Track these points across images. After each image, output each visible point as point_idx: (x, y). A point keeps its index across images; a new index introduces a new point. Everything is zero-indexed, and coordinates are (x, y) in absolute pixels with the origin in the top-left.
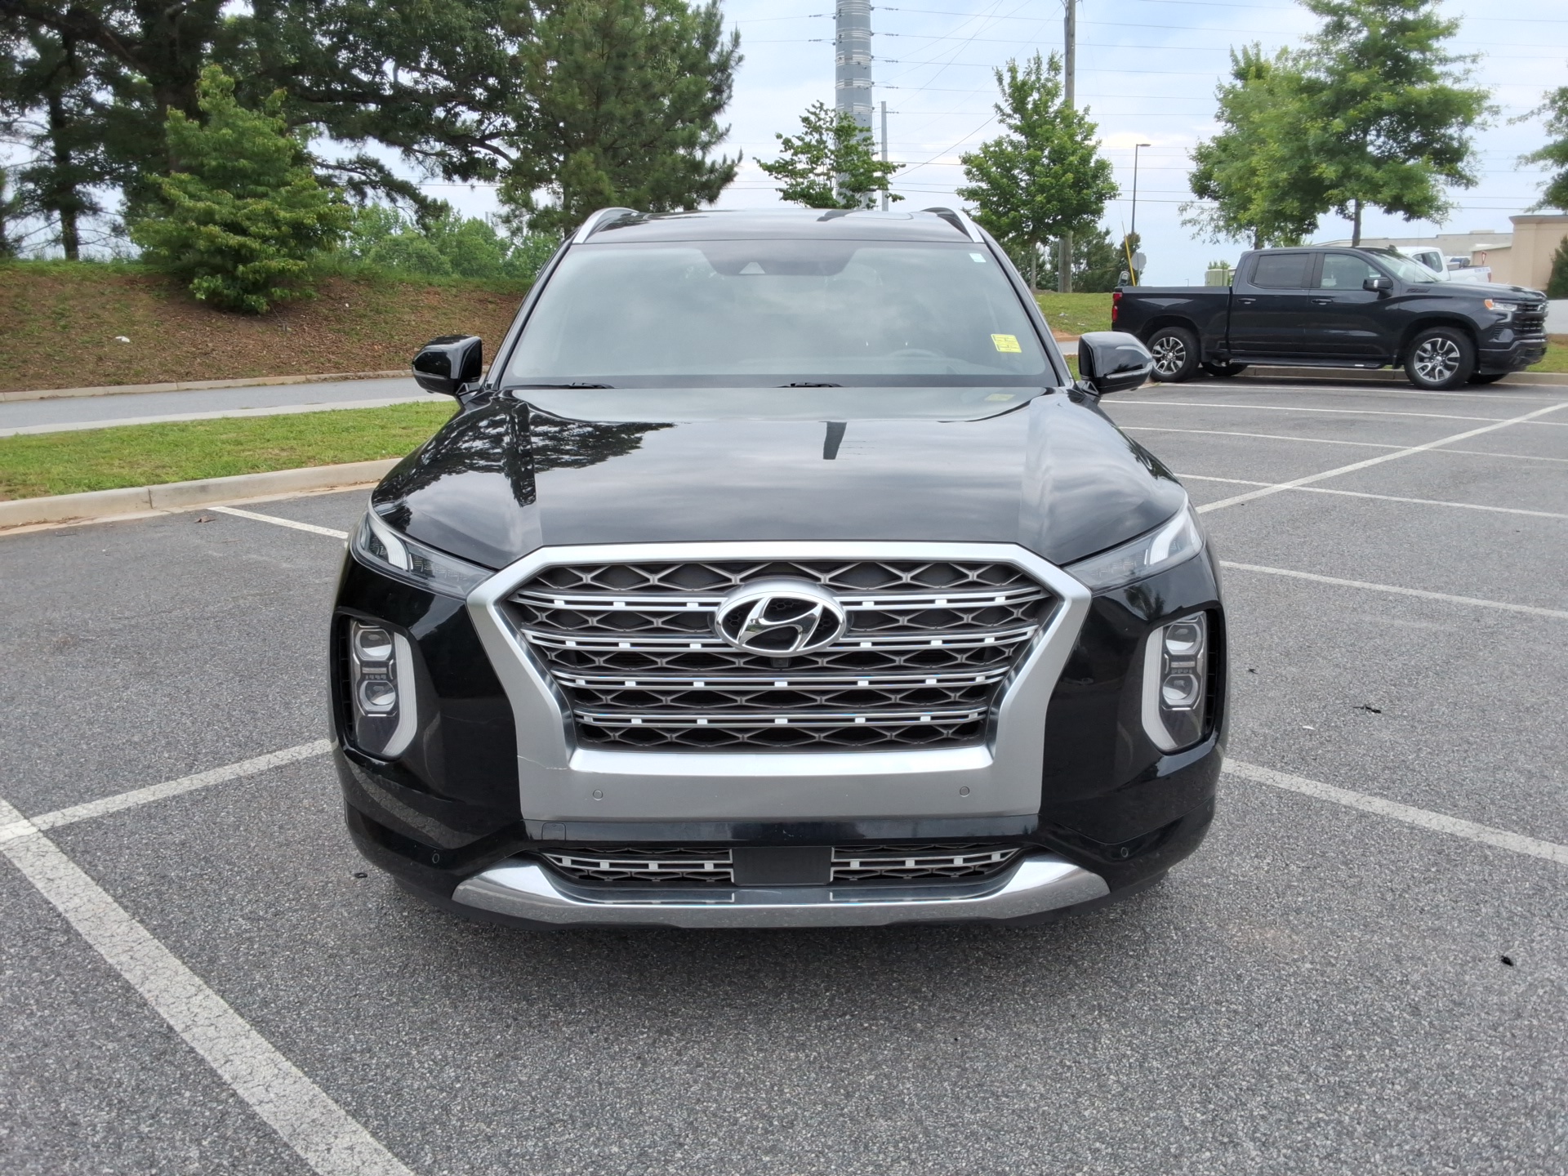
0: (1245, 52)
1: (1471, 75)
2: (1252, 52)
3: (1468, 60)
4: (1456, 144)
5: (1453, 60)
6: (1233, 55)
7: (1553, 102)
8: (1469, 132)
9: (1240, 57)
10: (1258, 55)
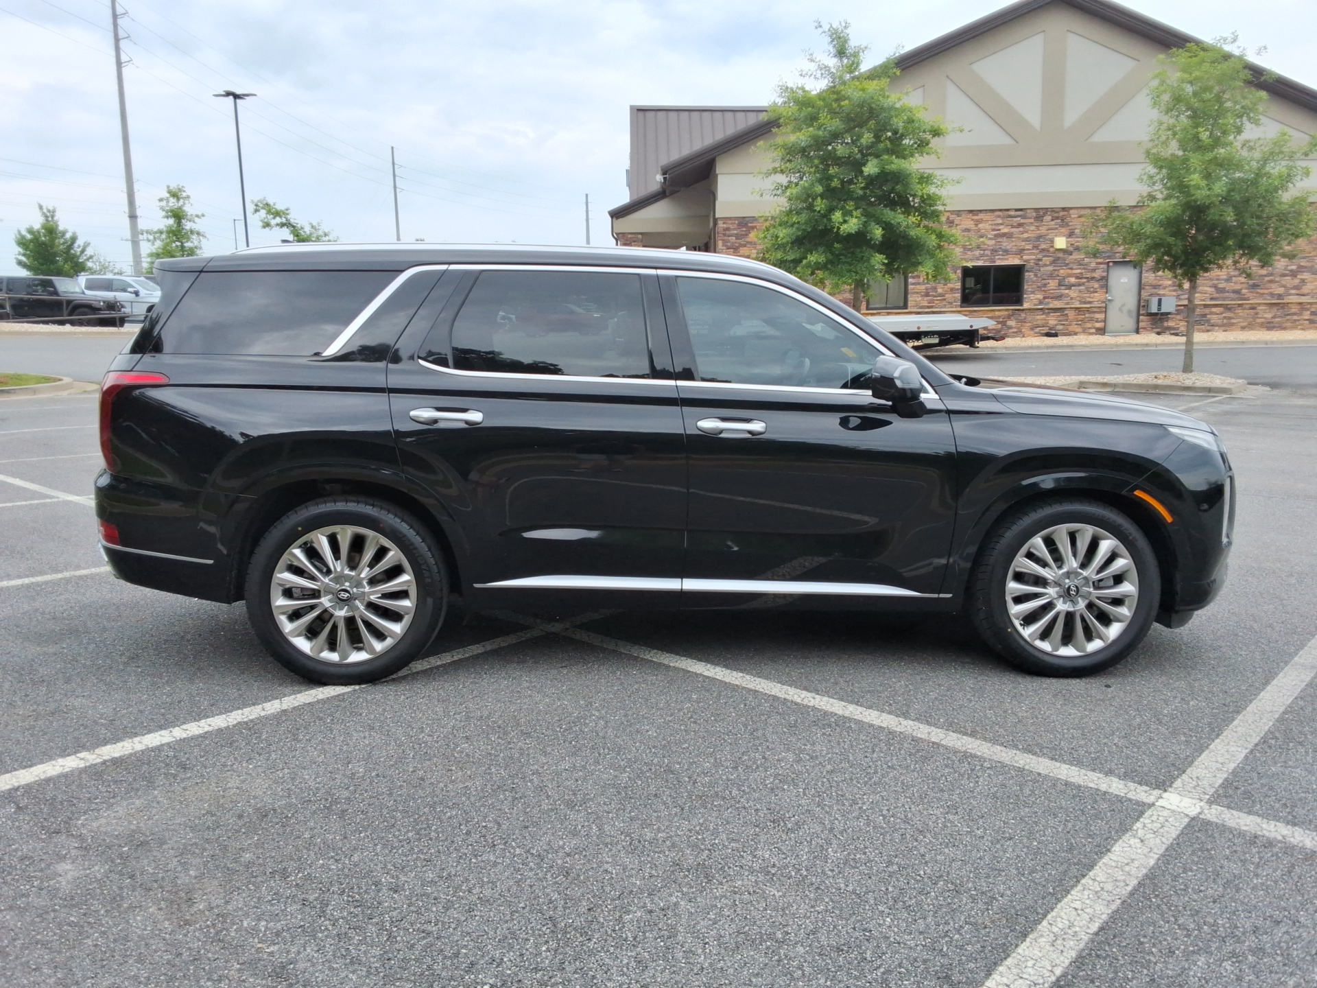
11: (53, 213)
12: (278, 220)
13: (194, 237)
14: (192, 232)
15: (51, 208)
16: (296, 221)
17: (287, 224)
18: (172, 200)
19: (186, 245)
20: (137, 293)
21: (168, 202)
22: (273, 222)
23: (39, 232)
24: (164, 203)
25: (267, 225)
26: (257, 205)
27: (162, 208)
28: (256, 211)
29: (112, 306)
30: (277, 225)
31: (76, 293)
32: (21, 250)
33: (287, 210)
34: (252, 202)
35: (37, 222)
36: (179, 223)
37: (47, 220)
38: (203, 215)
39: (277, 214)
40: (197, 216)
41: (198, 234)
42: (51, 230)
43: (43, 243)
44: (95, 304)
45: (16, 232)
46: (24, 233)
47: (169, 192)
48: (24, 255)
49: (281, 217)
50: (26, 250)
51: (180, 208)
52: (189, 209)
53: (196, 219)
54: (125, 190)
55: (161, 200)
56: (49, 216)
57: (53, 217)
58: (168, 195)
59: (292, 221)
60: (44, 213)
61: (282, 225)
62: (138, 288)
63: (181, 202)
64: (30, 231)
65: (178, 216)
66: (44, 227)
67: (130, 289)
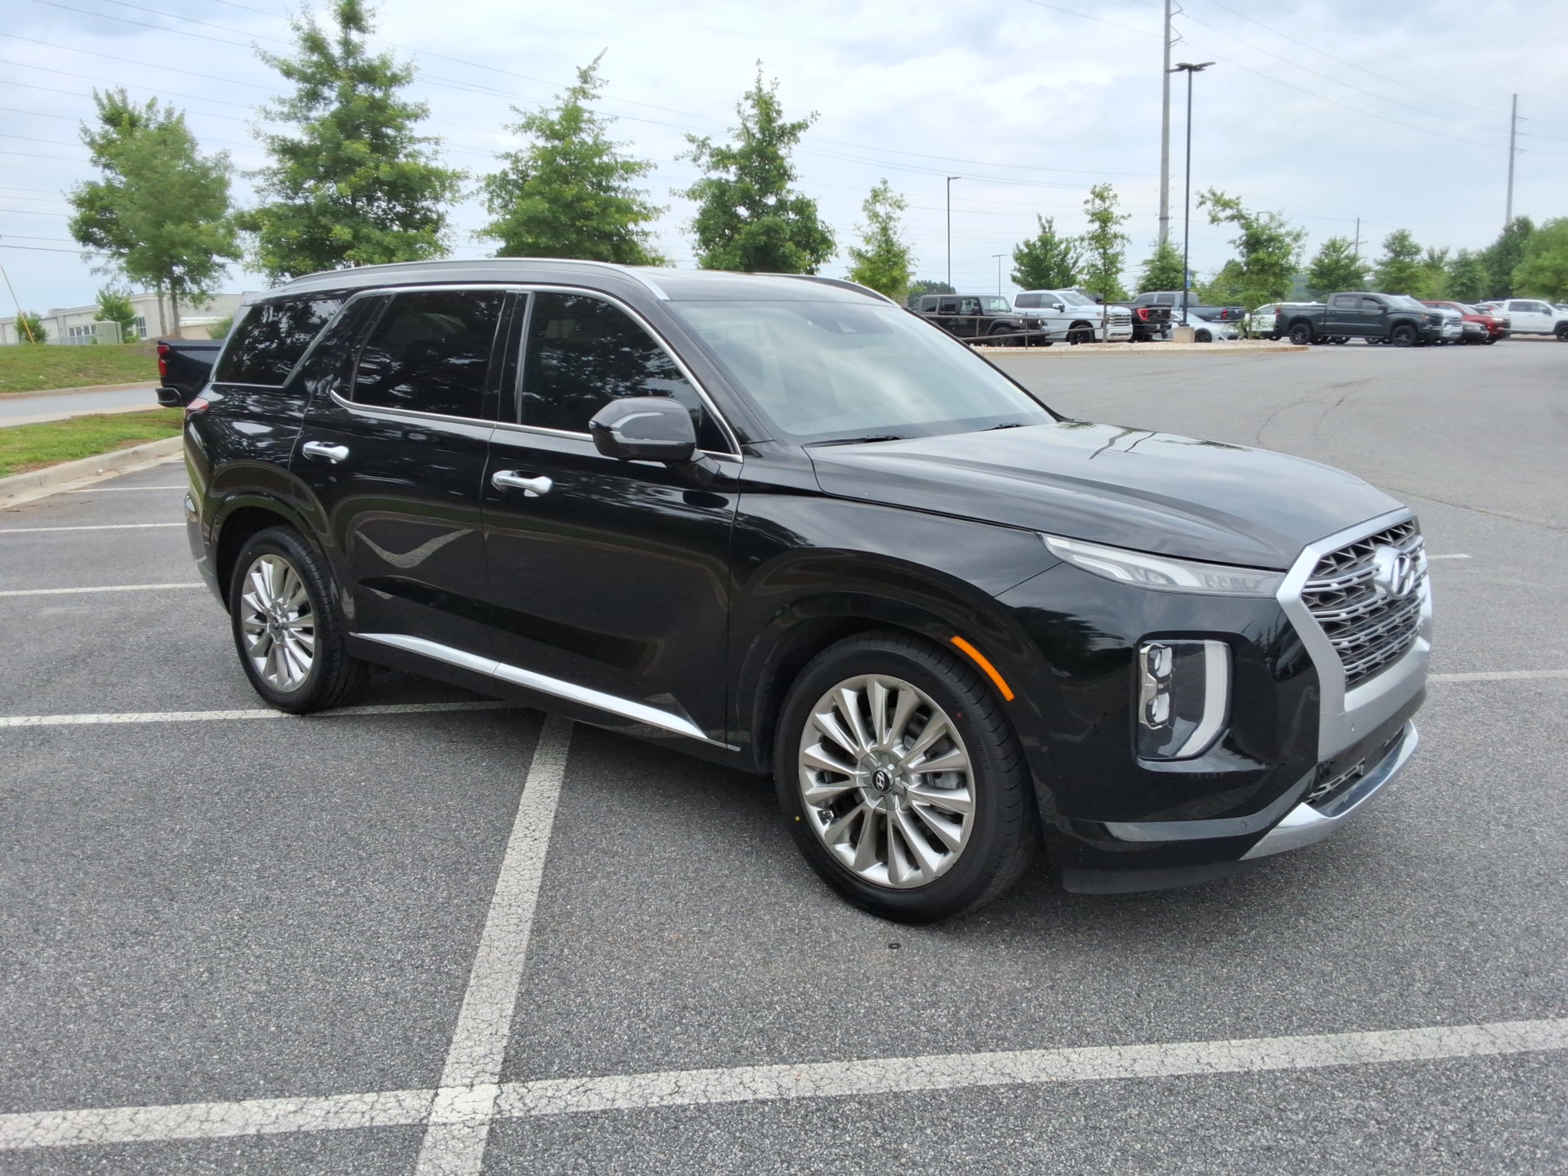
0: (110, 97)
1: (439, 156)
2: (118, 98)
3: (432, 142)
4: (435, 216)
5: (419, 141)
6: (97, 98)
7: (488, 185)
8: (441, 207)
9: (105, 101)
10: (124, 101)
11: (1050, 222)
12: (1229, 212)
13: (1119, 241)
14: (1115, 236)
15: (1049, 219)
16: (1249, 212)
17: (1238, 217)
18: (1098, 201)
19: (1109, 251)
20: (1062, 309)
21: (1093, 203)
22: (1222, 215)
23: (1034, 245)
24: (1089, 206)
25: (1214, 220)
26: (1202, 197)
27: (1087, 212)
28: (1202, 203)
29: (1033, 324)
30: (1227, 218)
31: (1001, 311)
32: (1017, 266)
33: (1238, 198)
34: (1198, 193)
35: (1034, 235)
36: (1103, 228)
37: (1045, 232)
38: (1130, 216)
39: (1226, 205)
40: (1123, 217)
41: (1123, 237)
42: (1047, 242)
43: (1037, 257)
44: (1014, 322)
45: (1015, 247)
46: (1022, 247)
47: (1093, 193)
48: (1019, 270)
49: (1231, 208)
50: (1021, 264)
51: (1105, 210)
52: (1116, 211)
53: (1122, 221)
54: (1159, 189)
55: (1086, 202)
56: (1047, 227)
57: (1050, 227)
58: (1092, 196)
59: (1244, 212)
60: (1042, 225)
61: (1232, 218)
62: (1065, 302)
63: (1108, 203)
64: (1027, 245)
65: (1104, 218)
66: (1041, 239)
67: (1055, 305)
